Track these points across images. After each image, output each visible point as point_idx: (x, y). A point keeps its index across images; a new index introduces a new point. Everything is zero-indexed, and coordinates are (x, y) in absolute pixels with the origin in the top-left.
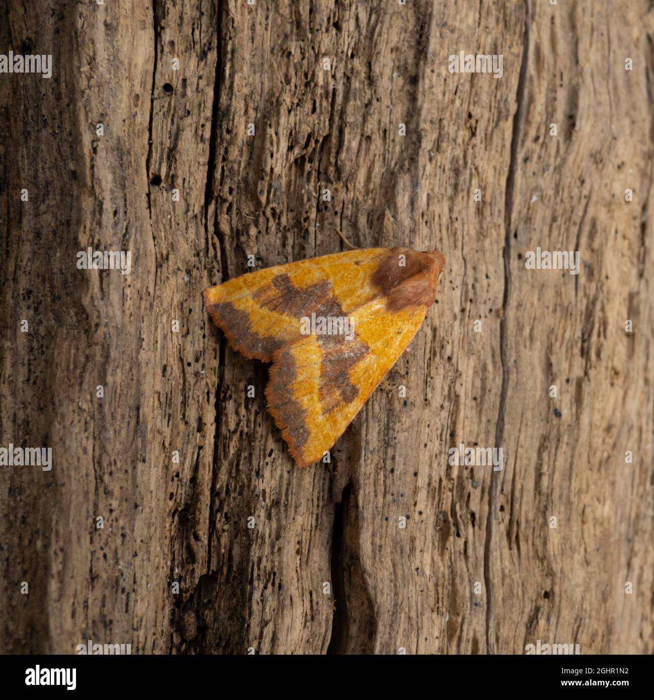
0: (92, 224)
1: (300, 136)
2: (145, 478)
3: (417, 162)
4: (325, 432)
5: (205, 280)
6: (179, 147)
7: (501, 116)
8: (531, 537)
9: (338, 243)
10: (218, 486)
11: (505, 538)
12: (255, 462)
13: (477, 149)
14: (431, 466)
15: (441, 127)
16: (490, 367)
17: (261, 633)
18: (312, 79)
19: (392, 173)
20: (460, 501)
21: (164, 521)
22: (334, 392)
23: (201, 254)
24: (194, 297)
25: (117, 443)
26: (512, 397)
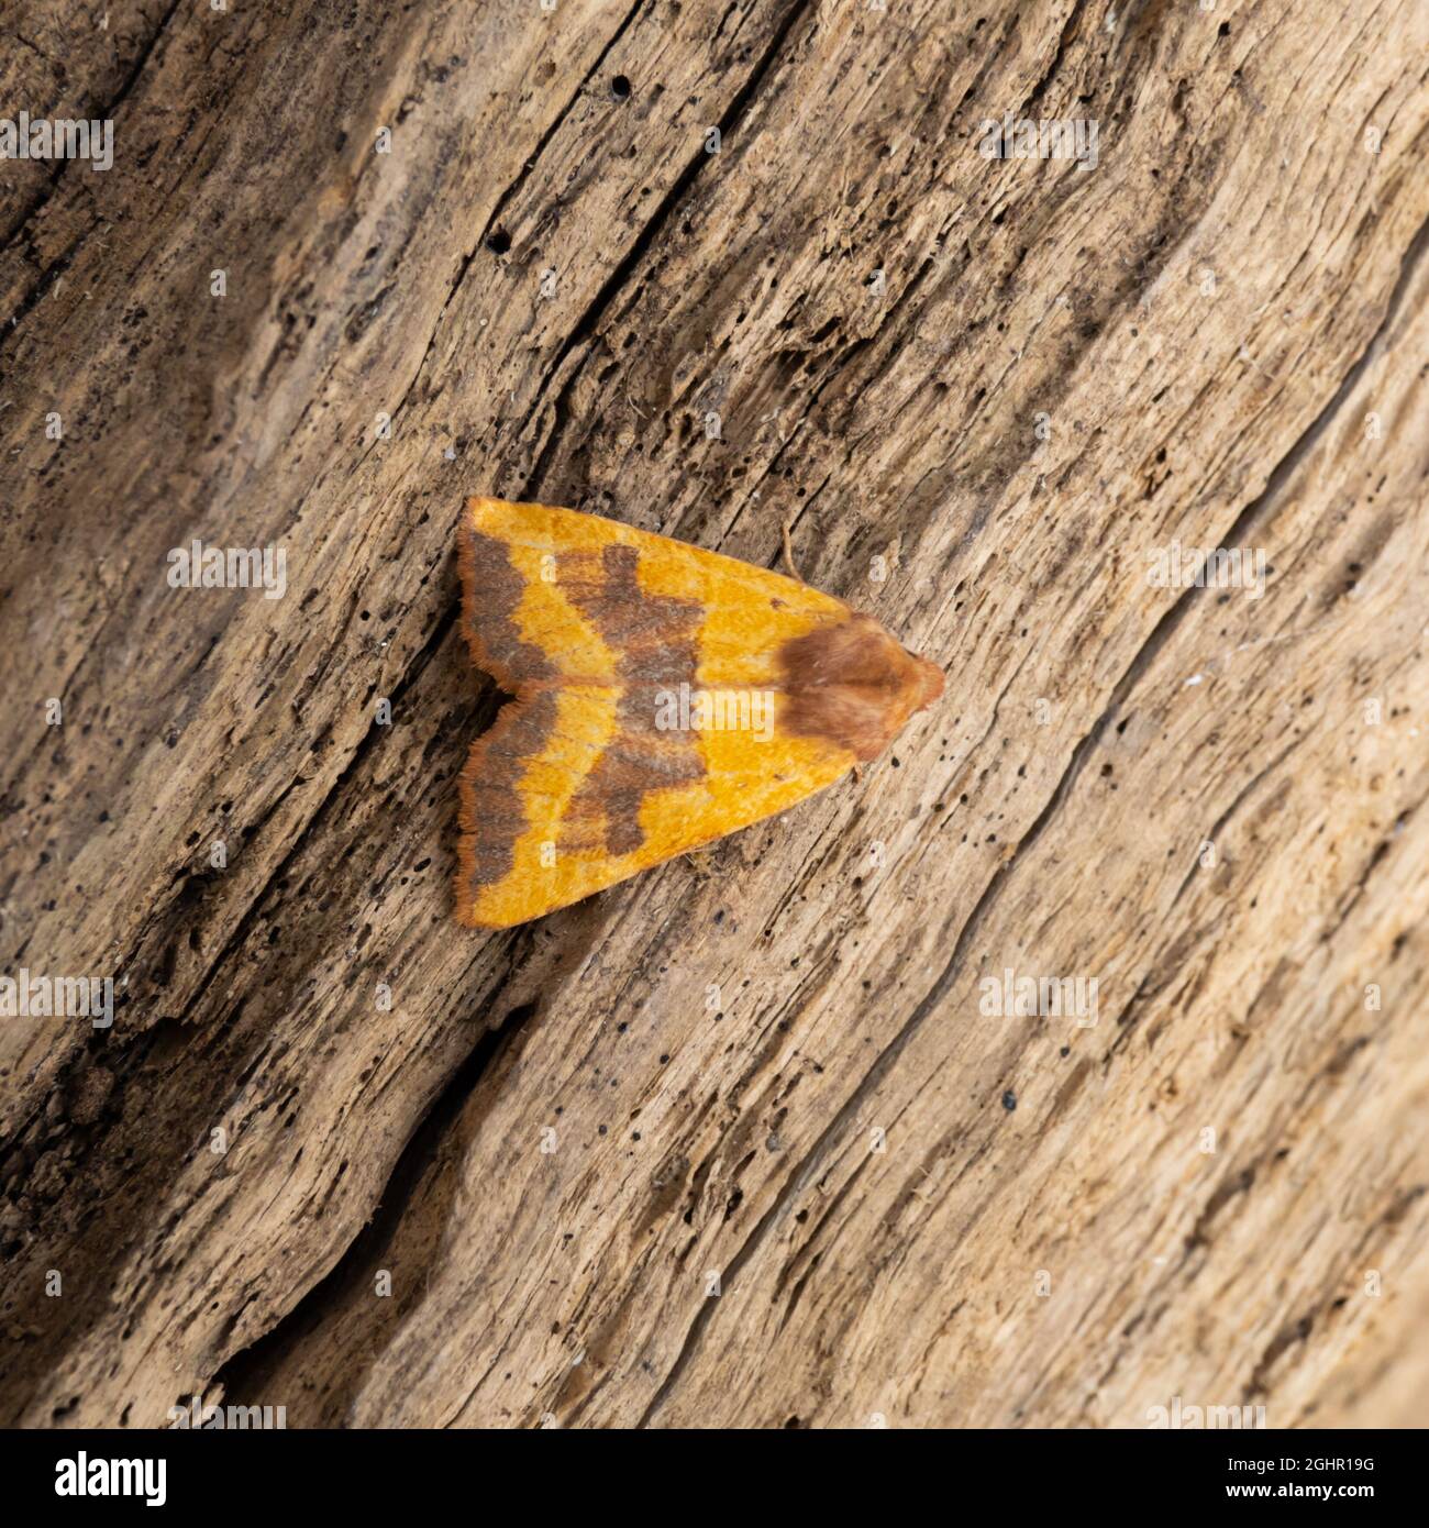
0: (314, 248)
1: (817, 312)
2: (156, 777)
3: (1006, 483)
4: (540, 883)
5: (487, 477)
6: (578, 204)
7: (1221, 489)
8: (824, 1301)
9: (772, 549)
10: (293, 871)
11: (776, 1274)
12: (382, 865)
13: (1139, 524)
14: (707, 1061)
15: (1091, 446)
16: (928, 943)
17: (206, 1186)
18: (900, 221)
19: (949, 478)
20: (727, 1157)
21: (152, 875)
22: (598, 819)
23: (507, 426)
24: (447, 496)
25: (132, 681)
26: (939, 1022)
